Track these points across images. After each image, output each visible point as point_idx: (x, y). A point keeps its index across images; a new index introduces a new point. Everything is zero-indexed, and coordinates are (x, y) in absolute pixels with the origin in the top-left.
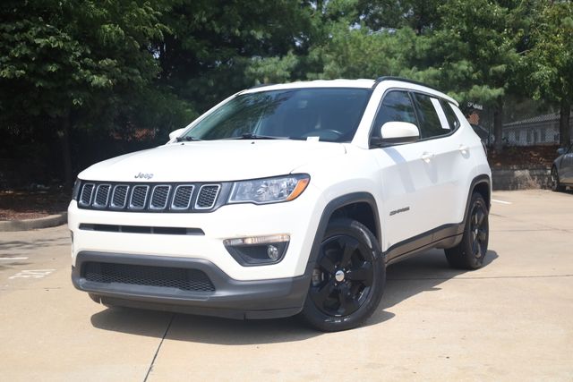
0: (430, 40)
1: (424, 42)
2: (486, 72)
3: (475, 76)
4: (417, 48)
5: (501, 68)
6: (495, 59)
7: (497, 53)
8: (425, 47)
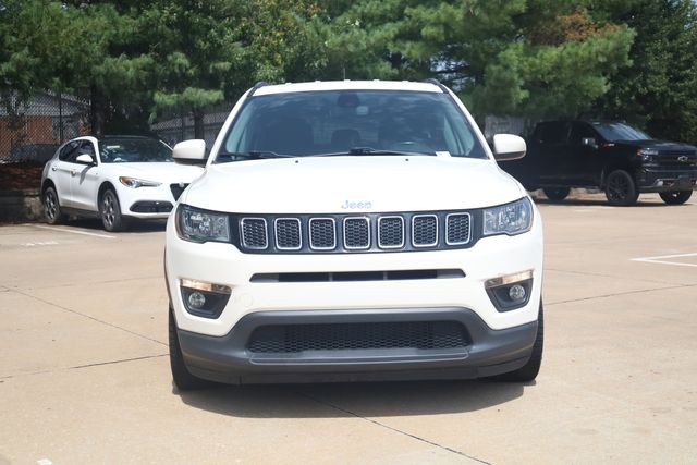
0: (137, 21)
1: (127, 24)
2: (203, 68)
3: (191, 72)
4: (121, 31)
5: (224, 65)
6: (216, 52)
7: (220, 46)
8: (130, 30)
